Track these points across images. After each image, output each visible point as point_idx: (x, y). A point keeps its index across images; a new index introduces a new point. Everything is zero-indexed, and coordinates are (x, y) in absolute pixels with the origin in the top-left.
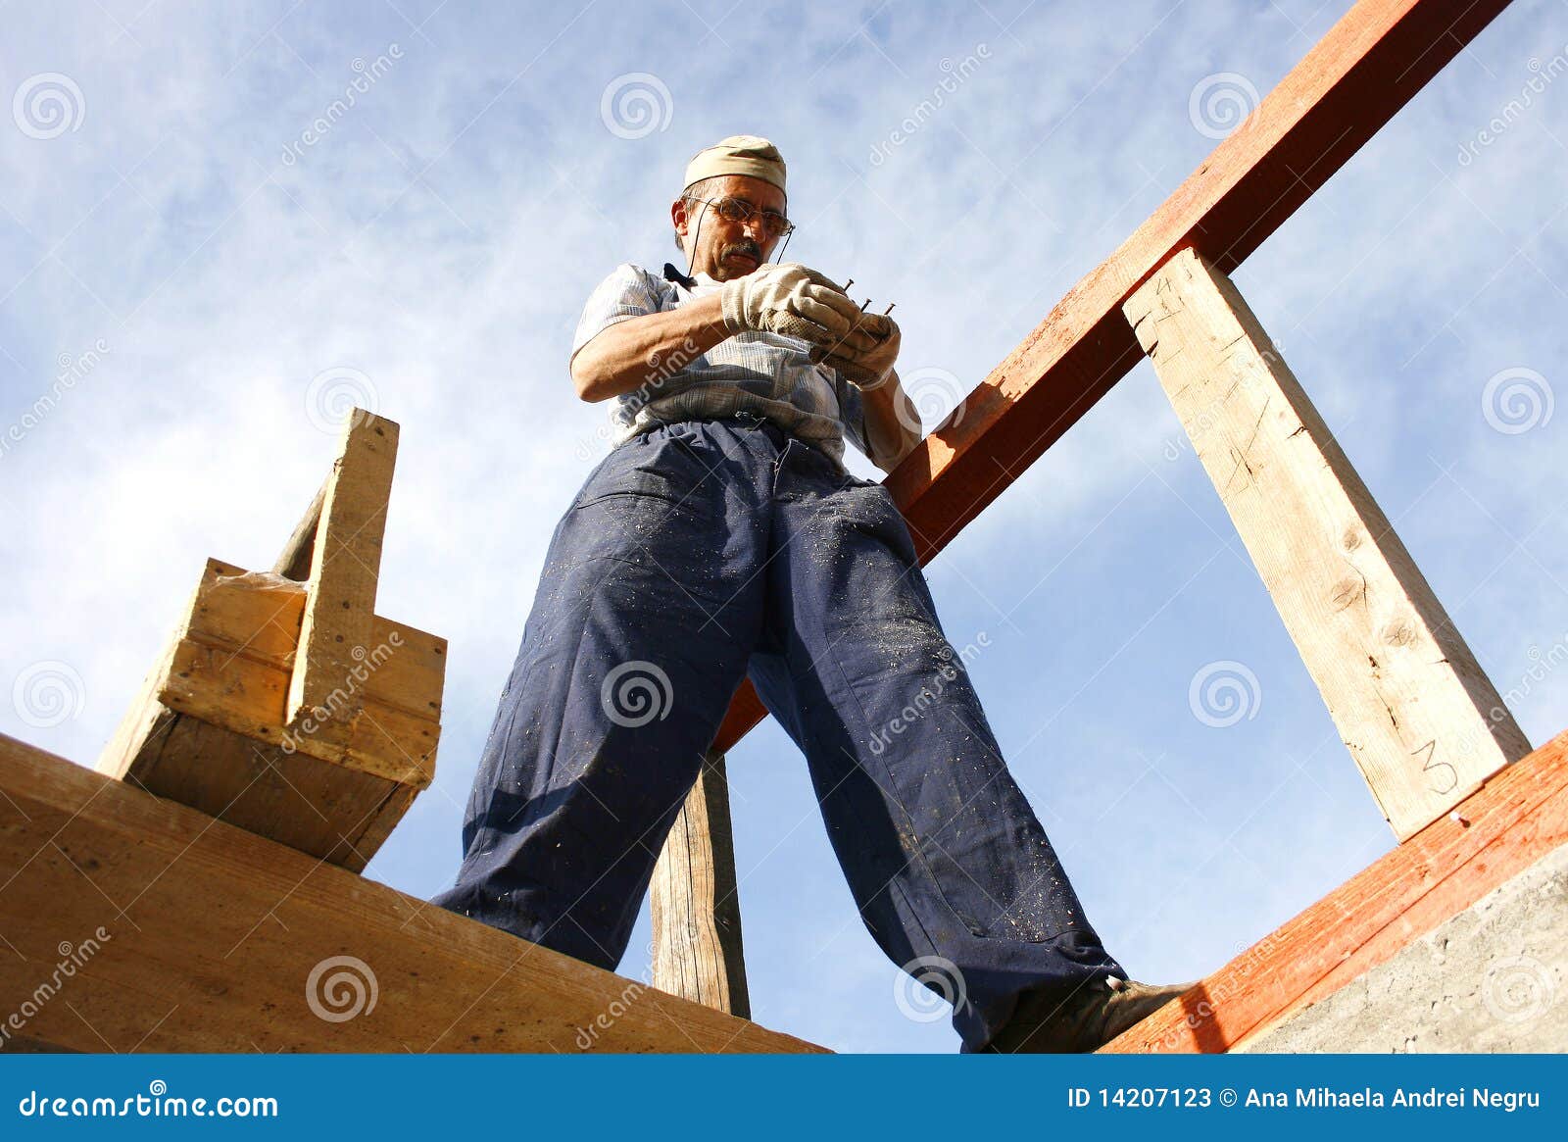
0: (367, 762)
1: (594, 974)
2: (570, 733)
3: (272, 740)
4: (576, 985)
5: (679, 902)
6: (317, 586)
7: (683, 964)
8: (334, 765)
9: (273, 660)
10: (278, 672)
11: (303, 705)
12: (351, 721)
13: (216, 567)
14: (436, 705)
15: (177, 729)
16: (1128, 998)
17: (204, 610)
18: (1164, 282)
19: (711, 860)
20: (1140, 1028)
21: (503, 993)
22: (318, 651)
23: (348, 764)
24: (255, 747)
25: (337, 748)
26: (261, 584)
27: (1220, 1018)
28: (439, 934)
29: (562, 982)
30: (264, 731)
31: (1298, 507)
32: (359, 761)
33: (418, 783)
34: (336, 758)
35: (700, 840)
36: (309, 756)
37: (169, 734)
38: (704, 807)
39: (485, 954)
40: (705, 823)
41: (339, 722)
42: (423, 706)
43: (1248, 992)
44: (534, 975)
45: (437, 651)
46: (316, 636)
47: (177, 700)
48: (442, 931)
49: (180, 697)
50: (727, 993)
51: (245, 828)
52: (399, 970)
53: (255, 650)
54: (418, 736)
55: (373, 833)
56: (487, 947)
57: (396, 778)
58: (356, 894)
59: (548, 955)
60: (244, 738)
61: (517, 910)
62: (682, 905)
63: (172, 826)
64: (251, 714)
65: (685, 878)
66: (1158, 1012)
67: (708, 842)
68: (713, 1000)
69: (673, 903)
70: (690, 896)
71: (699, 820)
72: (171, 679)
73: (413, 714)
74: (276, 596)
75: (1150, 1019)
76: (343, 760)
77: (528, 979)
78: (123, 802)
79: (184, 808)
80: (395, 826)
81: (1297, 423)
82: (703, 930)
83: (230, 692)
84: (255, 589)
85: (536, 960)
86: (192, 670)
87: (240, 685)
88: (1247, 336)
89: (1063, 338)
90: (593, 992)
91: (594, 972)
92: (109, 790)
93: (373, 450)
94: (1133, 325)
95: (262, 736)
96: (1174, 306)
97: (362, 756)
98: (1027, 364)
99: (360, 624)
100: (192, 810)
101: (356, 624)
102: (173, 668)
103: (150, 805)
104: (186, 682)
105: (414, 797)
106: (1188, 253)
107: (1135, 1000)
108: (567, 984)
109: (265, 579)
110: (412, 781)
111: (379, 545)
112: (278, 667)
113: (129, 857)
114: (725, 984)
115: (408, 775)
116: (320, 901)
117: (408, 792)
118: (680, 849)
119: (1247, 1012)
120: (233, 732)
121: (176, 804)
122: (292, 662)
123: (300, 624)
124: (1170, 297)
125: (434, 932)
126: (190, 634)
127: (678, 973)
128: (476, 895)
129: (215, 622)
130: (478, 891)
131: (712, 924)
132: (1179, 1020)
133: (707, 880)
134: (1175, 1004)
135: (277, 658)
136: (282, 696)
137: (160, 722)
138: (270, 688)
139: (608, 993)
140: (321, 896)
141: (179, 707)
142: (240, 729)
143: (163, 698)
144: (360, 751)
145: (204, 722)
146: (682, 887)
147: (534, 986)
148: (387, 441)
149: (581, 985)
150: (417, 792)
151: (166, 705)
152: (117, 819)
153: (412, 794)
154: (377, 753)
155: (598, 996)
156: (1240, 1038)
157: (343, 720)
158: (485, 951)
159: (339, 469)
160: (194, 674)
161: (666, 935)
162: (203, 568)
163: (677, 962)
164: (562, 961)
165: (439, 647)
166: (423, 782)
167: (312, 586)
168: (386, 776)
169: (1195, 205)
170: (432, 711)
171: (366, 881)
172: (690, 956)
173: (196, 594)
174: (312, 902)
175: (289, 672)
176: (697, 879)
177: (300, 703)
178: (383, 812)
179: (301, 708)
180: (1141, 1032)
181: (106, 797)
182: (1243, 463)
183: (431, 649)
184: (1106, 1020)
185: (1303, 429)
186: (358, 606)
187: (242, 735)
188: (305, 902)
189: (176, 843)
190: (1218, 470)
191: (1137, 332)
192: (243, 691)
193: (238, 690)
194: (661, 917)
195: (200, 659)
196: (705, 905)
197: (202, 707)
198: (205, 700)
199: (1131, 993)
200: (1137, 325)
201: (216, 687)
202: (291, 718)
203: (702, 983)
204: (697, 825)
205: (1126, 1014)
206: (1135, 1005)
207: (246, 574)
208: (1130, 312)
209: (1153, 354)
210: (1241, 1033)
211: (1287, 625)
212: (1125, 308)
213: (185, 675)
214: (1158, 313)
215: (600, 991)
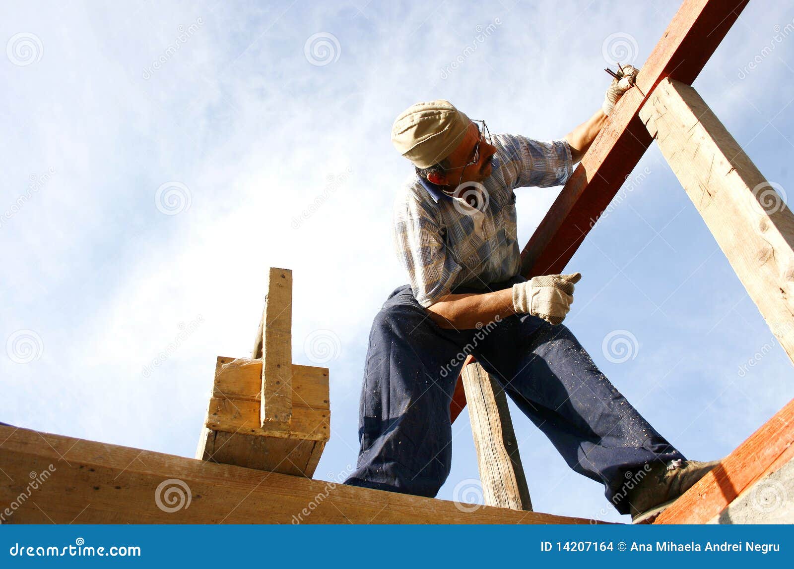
0: (300, 435)
1: (427, 501)
2: (395, 390)
3: (258, 434)
4: (419, 509)
5: (486, 438)
6: (265, 359)
7: (492, 467)
8: (286, 439)
9: (251, 398)
10: (254, 403)
11: (266, 419)
12: (288, 421)
13: (221, 360)
14: (327, 402)
15: (217, 437)
16: (690, 471)
17: (219, 382)
18: (656, 99)
19: (498, 415)
20: (696, 487)
21: (386, 518)
22: (269, 391)
23: (291, 438)
24: (251, 439)
25: (285, 432)
26: (242, 363)
27: (732, 480)
28: (351, 498)
29: (412, 508)
30: (253, 431)
31: (736, 211)
32: (296, 435)
33: (324, 440)
34: (286, 436)
35: (491, 406)
36: (275, 437)
37: (215, 440)
38: (491, 390)
39: (373, 503)
40: (493, 398)
41: (282, 422)
42: (321, 403)
43: (744, 466)
44: (398, 508)
45: (325, 375)
46: (267, 384)
47: (213, 426)
48: (352, 496)
49: (215, 424)
50: (515, 478)
51: (258, 469)
52: (337, 516)
53: (243, 395)
54: (321, 417)
55: (312, 462)
56: (374, 499)
57: (314, 439)
58: (311, 488)
59: (403, 497)
60: (245, 435)
61: (387, 475)
62: (487, 439)
63: (226, 475)
64: (245, 426)
65: (487, 425)
66: (703, 478)
67: (495, 406)
68: (509, 483)
69: (483, 438)
70: (491, 434)
71: (490, 396)
72: (210, 418)
73: (317, 408)
74: (249, 367)
75: (700, 482)
76: (289, 436)
77: (395, 510)
78: (204, 469)
79: (230, 466)
80: (320, 457)
81: (730, 167)
82: (499, 449)
83: (235, 417)
84: (239, 366)
85: (398, 501)
86: (218, 411)
87: (239, 413)
88: (699, 122)
89: (613, 136)
90: (427, 510)
91: (425, 500)
92: (198, 465)
93: (281, 286)
94: (645, 124)
95: (253, 433)
96: (662, 111)
97: (297, 433)
98: (599, 152)
99: (286, 374)
100: (233, 466)
101: (284, 375)
102: (210, 412)
103: (215, 468)
104: (216, 417)
105: (325, 445)
106: (665, 81)
107: (693, 472)
108: (414, 509)
109: (243, 361)
110: (321, 439)
111: (290, 332)
112: (254, 401)
113: (211, 491)
114: (513, 474)
115: (319, 437)
116: (295, 495)
117: (321, 443)
118: (483, 411)
119: (745, 477)
120: (240, 434)
121: (226, 465)
122: (260, 397)
123: (261, 378)
124: (660, 106)
125: (349, 498)
126: (215, 395)
127: (490, 472)
128: (367, 472)
129: (224, 386)
130: (368, 470)
131: (503, 446)
132: (713, 482)
133: (497, 425)
134: (710, 476)
135: (253, 396)
136: (258, 414)
137: (209, 436)
138: (253, 411)
139: (434, 509)
140: (295, 493)
141: (216, 428)
142: (243, 432)
143: (209, 426)
144: (295, 431)
145: (227, 433)
146: (486, 431)
147: (399, 513)
148: (287, 280)
149: (421, 508)
150: (325, 443)
151: (210, 429)
152: (202, 477)
153: (323, 444)
154: (303, 431)
155: (430, 511)
156: (742, 490)
157: (284, 421)
158: (373, 501)
159: (267, 300)
160: (219, 413)
161: (482, 454)
162: (216, 362)
163: (489, 467)
164: (410, 498)
165: (325, 372)
166: (326, 438)
167: (263, 360)
168: (310, 439)
169: (664, 55)
170: (326, 405)
171: (315, 481)
172: (495, 463)
173: (214, 375)
174: (292, 496)
175: (260, 402)
176: (493, 425)
177: (264, 418)
178: (313, 453)
179: (265, 420)
180: (696, 489)
181: (197, 469)
182: (706, 191)
183: (321, 375)
184: (681, 483)
185: (733, 169)
186: (284, 365)
187: (244, 434)
188: (289, 496)
189: (229, 482)
190: (695, 195)
191: (647, 127)
192: (241, 416)
193: (239, 416)
194: (479, 446)
195: (220, 405)
196: (498, 437)
197: (224, 427)
198: (226, 423)
199: (691, 467)
200: (647, 123)
201: (229, 416)
202: (262, 424)
203: (502, 476)
204: (489, 399)
205: (690, 479)
206: (693, 474)
207: (235, 360)
208: (643, 116)
209: (656, 138)
210: (743, 487)
211: (738, 275)
212: (640, 115)
213: (215, 414)
214: (655, 116)
215: (431, 509)
